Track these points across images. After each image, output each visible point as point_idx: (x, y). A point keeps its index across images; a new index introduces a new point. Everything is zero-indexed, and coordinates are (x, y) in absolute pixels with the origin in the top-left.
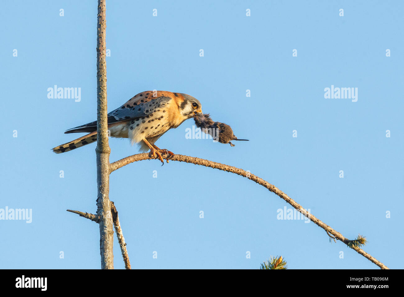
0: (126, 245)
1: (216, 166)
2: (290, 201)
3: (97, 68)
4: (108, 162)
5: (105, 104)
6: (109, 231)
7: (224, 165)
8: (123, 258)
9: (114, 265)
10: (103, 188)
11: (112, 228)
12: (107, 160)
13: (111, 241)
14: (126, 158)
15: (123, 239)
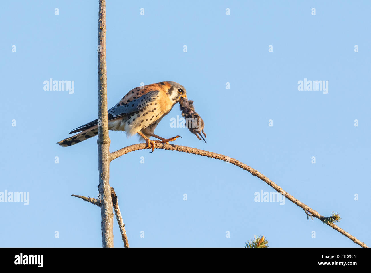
0: (125, 226)
1: (204, 154)
2: (271, 183)
3: (99, 68)
4: (109, 152)
5: (105, 100)
6: (109, 214)
7: (212, 153)
8: (122, 237)
9: (113, 244)
10: (104, 176)
11: (112, 211)
12: (107, 149)
13: (112, 222)
14: (124, 148)
15: (122, 220)
